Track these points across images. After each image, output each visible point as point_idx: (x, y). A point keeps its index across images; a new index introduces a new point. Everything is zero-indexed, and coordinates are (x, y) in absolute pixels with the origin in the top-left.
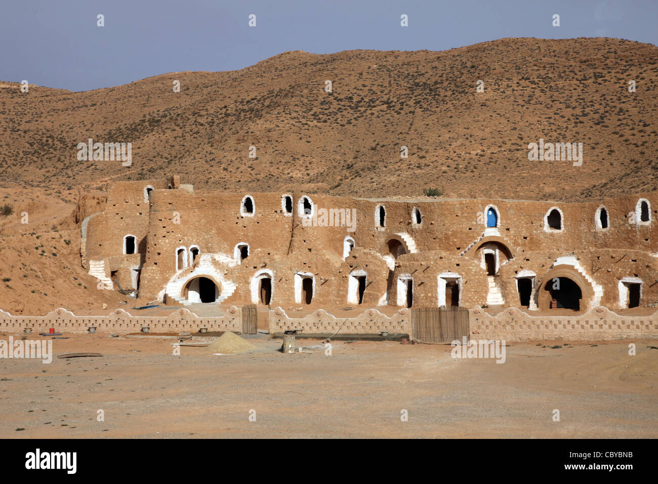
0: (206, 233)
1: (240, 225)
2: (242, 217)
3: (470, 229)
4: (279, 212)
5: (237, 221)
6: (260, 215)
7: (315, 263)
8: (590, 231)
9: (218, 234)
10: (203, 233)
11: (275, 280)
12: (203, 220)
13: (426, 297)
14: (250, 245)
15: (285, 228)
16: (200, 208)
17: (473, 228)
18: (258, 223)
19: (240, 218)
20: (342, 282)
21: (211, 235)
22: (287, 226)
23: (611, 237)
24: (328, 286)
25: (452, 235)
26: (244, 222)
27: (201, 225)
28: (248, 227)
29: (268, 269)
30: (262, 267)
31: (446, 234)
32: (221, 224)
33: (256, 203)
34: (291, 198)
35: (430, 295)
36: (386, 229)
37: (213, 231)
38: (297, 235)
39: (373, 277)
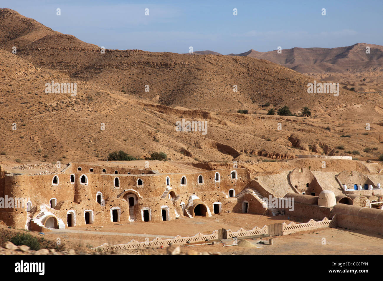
0: (35, 195)
1: (52, 190)
2: (53, 186)
3: (163, 187)
4: (69, 182)
5: (51, 188)
6: (61, 184)
7: (92, 205)
8: (195, 184)
9: (41, 194)
10: (33, 195)
11: (76, 215)
12: (33, 188)
13: (157, 217)
14: (57, 199)
15: (72, 190)
16: (31, 182)
17: (164, 186)
18: (60, 188)
19: (52, 186)
20: (107, 213)
21: (38, 195)
22: (72, 189)
23: (204, 186)
24: (100, 215)
25: (158, 190)
26: (54, 188)
27: (32, 191)
28: (56, 190)
29: (72, 210)
30: (70, 209)
31: (156, 189)
32: (44, 190)
33: (59, 179)
34: (74, 176)
35: (159, 215)
36: (120, 188)
37: (39, 194)
38: (81, 193)
39: (124, 210)
